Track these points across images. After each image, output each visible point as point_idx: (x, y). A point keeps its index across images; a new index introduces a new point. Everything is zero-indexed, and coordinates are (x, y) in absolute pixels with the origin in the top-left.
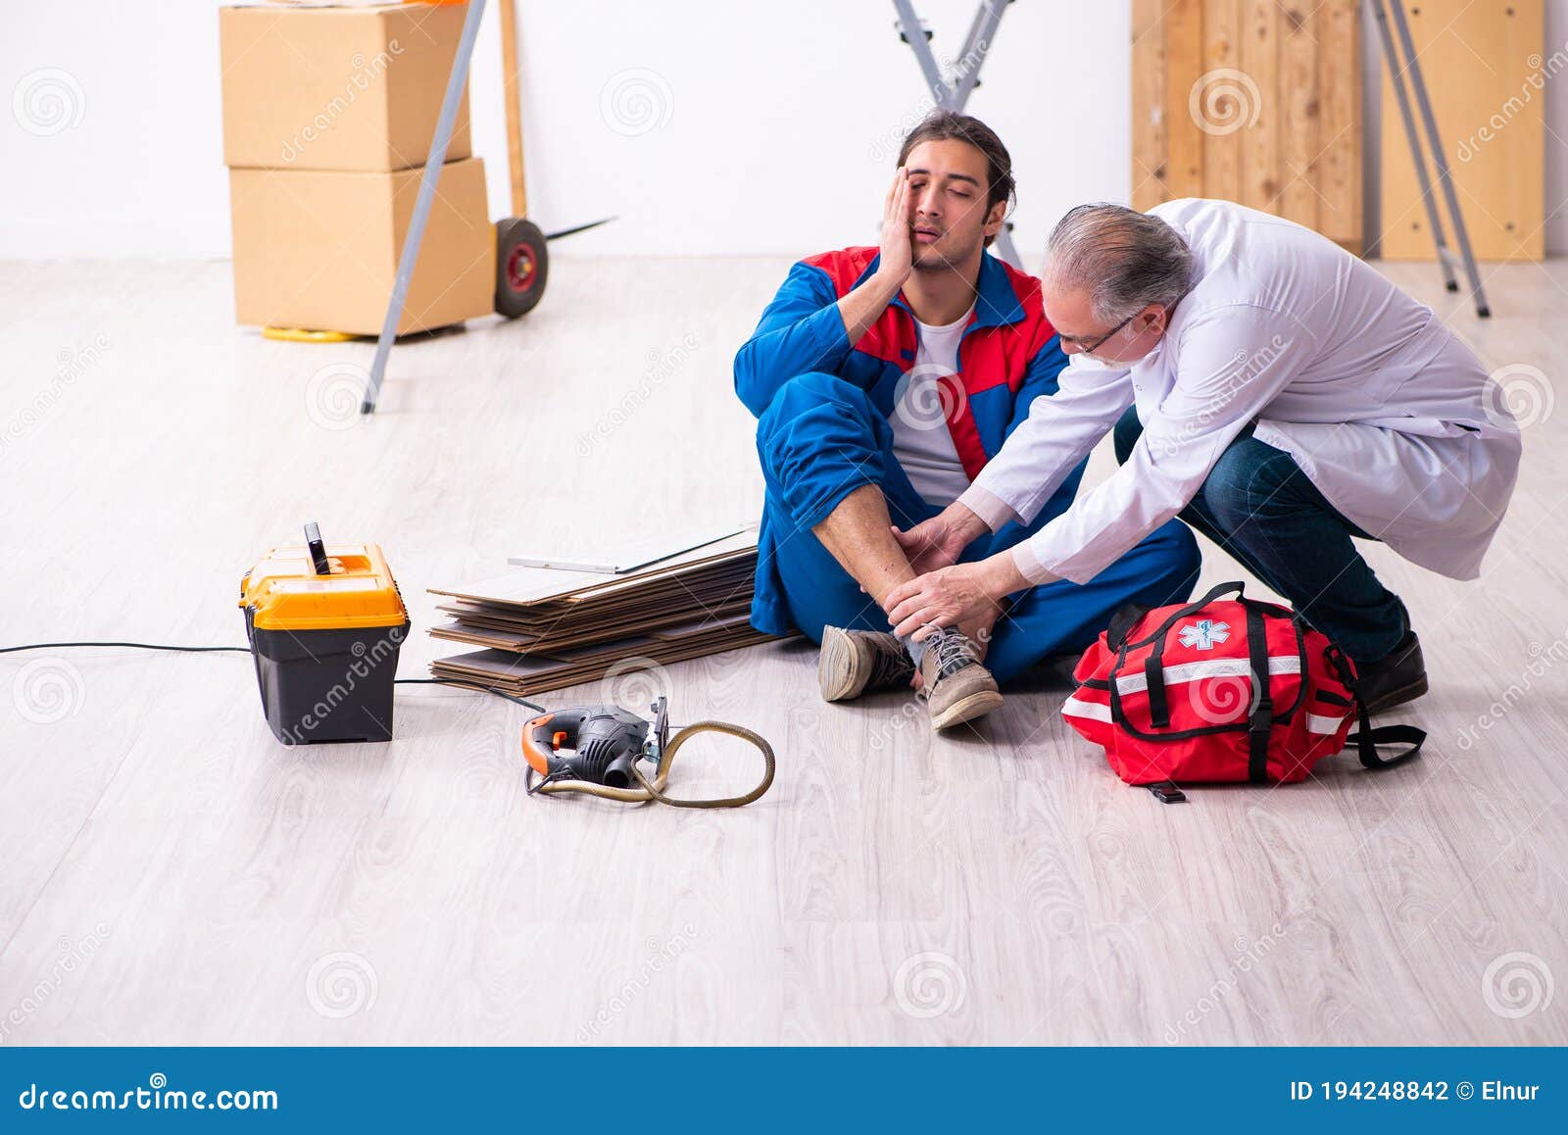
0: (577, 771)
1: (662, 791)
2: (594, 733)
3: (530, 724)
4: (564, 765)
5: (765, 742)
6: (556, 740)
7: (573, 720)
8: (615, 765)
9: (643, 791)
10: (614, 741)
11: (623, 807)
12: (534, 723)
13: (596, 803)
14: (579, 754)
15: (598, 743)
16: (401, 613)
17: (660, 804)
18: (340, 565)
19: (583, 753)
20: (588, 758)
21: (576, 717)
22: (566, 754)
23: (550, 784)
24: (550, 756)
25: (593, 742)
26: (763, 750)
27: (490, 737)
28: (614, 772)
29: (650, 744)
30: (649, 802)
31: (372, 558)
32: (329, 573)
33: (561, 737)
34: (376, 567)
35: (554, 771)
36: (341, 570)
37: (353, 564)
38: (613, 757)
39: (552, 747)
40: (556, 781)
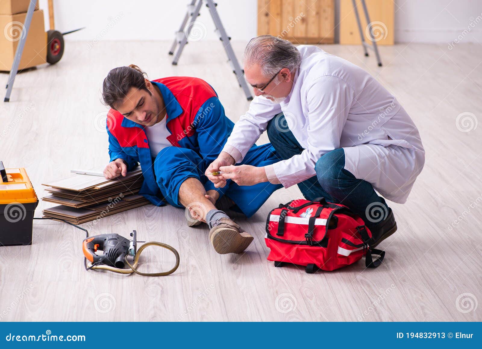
0: (104, 262)
1: (136, 269)
2: (110, 245)
3: (85, 241)
4: (100, 259)
5: (176, 250)
6: (95, 248)
7: (102, 240)
8: (119, 259)
9: (130, 270)
10: (118, 249)
11: (123, 276)
12: (87, 241)
13: (113, 274)
14: (105, 254)
15: (112, 250)
16: (35, 198)
17: (137, 274)
18: (11, 178)
19: (106, 254)
20: (108, 256)
21: (103, 238)
22: (100, 253)
23: (95, 267)
24: (94, 255)
25: (110, 250)
26: (175, 254)
27: (68, 243)
28: (119, 262)
29: (131, 250)
30: (132, 274)
31: (23, 174)
32: (8, 182)
33: (97, 246)
34: (25, 179)
35: (96, 261)
36: (11, 180)
37: (16, 176)
38: (118, 256)
39: (94, 251)
40: (97, 265)
